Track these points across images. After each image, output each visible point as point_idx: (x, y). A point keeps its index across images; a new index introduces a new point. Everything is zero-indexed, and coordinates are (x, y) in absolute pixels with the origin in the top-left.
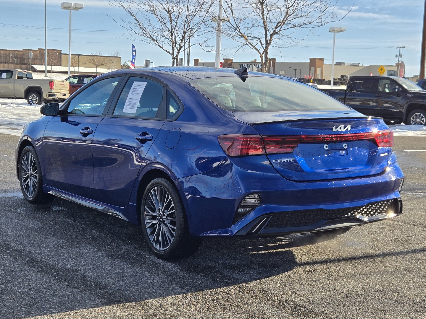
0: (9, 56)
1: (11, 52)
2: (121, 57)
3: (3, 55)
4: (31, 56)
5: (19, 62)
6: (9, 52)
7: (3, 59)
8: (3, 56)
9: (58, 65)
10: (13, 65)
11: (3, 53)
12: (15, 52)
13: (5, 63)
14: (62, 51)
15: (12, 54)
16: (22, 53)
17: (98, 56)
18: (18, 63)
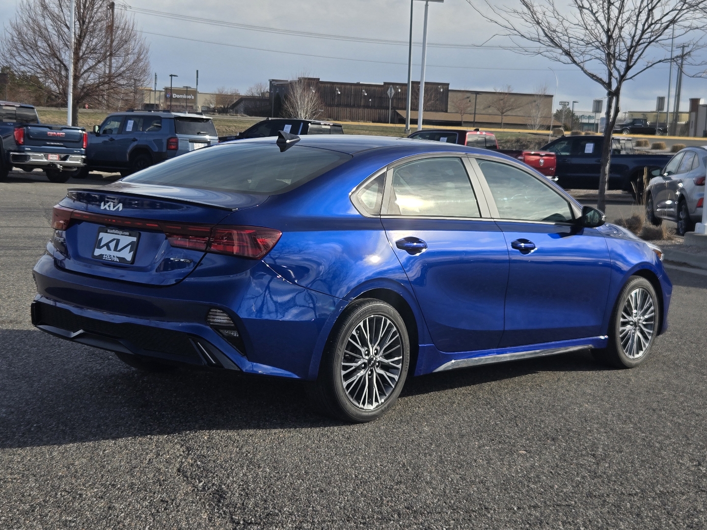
0: (361, 95)
1: (364, 87)
2: (552, 96)
3: (351, 93)
4: (391, 94)
5: (376, 105)
6: (360, 87)
7: (351, 99)
8: (351, 95)
9: (442, 111)
10: (366, 109)
11: (351, 90)
12: (371, 88)
13: (354, 105)
14: (450, 86)
15: (365, 90)
16: (382, 89)
17: (506, 94)
18: (374, 106)
